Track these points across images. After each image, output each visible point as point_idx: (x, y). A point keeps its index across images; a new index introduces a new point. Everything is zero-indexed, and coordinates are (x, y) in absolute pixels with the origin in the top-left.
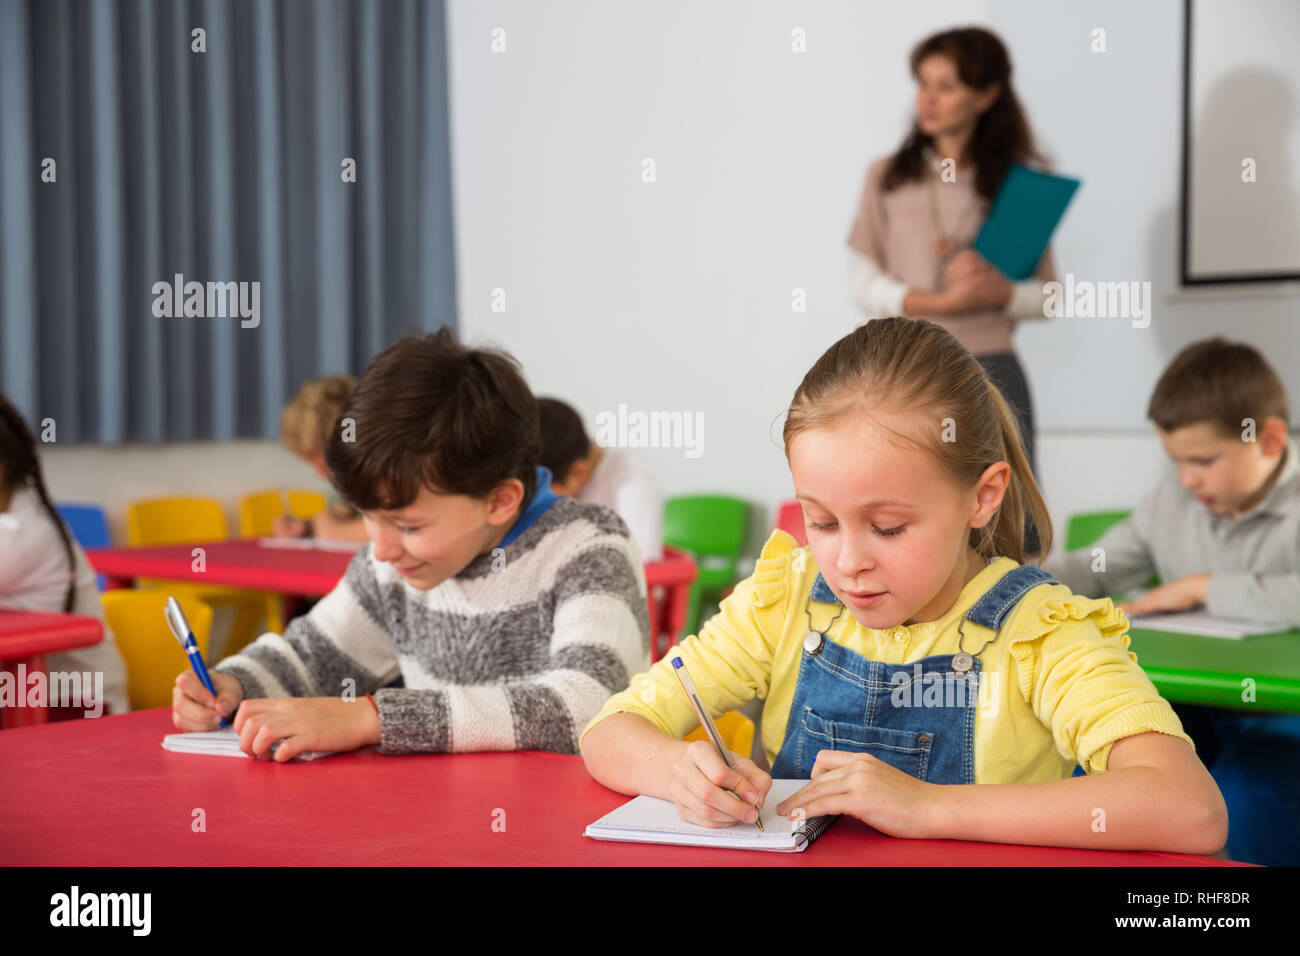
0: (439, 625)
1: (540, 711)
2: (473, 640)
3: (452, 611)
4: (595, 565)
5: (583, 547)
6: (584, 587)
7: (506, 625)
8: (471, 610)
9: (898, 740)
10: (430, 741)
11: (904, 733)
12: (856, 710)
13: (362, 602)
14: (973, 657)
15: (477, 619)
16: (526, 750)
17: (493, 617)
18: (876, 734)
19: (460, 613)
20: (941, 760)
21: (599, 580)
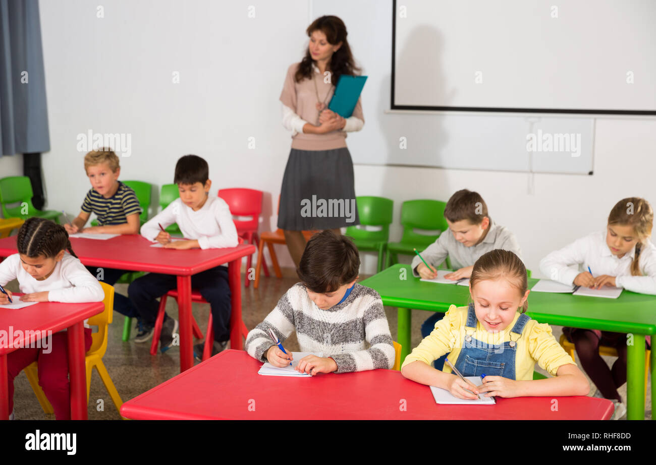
0: (319, 325)
1: (379, 357)
2: (333, 331)
3: (324, 321)
4: (378, 309)
5: (372, 304)
6: (376, 317)
7: (344, 327)
8: (332, 321)
9: (496, 365)
10: (350, 369)
11: (498, 363)
12: (484, 357)
13: (286, 316)
14: (515, 342)
15: (334, 325)
16: (376, 370)
17: (340, 324)
18: (490, 363)
19: (327, 322)
20: (507, 370)
21: (380, 314)
